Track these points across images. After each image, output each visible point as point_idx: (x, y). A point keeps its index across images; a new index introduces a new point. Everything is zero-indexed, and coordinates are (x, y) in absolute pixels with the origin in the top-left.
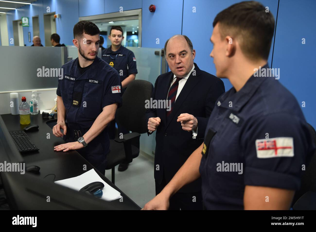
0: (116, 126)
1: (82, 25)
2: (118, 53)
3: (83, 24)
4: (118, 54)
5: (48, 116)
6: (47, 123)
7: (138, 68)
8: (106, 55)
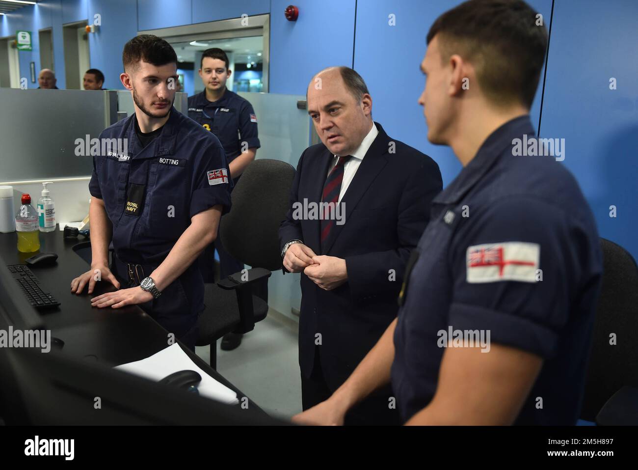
0: (217, 257)
1: (138, 43)
2: (219, 104)
3: (141, 42)
4: (220, 108)
5: (77, 236)
6: (75, 249)
7: (260, 137)
8: (194, 109)
